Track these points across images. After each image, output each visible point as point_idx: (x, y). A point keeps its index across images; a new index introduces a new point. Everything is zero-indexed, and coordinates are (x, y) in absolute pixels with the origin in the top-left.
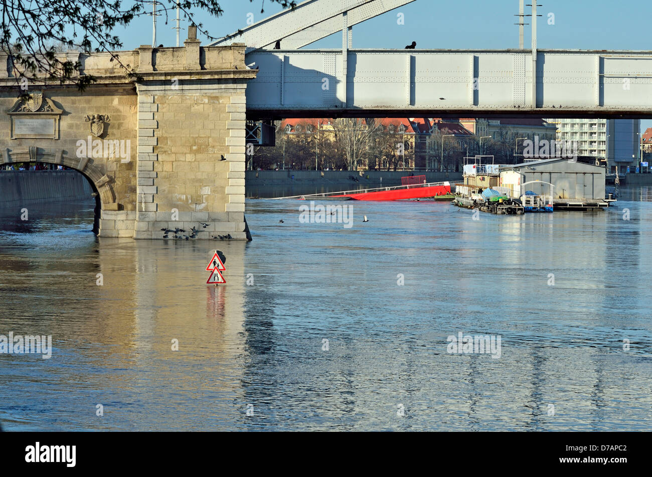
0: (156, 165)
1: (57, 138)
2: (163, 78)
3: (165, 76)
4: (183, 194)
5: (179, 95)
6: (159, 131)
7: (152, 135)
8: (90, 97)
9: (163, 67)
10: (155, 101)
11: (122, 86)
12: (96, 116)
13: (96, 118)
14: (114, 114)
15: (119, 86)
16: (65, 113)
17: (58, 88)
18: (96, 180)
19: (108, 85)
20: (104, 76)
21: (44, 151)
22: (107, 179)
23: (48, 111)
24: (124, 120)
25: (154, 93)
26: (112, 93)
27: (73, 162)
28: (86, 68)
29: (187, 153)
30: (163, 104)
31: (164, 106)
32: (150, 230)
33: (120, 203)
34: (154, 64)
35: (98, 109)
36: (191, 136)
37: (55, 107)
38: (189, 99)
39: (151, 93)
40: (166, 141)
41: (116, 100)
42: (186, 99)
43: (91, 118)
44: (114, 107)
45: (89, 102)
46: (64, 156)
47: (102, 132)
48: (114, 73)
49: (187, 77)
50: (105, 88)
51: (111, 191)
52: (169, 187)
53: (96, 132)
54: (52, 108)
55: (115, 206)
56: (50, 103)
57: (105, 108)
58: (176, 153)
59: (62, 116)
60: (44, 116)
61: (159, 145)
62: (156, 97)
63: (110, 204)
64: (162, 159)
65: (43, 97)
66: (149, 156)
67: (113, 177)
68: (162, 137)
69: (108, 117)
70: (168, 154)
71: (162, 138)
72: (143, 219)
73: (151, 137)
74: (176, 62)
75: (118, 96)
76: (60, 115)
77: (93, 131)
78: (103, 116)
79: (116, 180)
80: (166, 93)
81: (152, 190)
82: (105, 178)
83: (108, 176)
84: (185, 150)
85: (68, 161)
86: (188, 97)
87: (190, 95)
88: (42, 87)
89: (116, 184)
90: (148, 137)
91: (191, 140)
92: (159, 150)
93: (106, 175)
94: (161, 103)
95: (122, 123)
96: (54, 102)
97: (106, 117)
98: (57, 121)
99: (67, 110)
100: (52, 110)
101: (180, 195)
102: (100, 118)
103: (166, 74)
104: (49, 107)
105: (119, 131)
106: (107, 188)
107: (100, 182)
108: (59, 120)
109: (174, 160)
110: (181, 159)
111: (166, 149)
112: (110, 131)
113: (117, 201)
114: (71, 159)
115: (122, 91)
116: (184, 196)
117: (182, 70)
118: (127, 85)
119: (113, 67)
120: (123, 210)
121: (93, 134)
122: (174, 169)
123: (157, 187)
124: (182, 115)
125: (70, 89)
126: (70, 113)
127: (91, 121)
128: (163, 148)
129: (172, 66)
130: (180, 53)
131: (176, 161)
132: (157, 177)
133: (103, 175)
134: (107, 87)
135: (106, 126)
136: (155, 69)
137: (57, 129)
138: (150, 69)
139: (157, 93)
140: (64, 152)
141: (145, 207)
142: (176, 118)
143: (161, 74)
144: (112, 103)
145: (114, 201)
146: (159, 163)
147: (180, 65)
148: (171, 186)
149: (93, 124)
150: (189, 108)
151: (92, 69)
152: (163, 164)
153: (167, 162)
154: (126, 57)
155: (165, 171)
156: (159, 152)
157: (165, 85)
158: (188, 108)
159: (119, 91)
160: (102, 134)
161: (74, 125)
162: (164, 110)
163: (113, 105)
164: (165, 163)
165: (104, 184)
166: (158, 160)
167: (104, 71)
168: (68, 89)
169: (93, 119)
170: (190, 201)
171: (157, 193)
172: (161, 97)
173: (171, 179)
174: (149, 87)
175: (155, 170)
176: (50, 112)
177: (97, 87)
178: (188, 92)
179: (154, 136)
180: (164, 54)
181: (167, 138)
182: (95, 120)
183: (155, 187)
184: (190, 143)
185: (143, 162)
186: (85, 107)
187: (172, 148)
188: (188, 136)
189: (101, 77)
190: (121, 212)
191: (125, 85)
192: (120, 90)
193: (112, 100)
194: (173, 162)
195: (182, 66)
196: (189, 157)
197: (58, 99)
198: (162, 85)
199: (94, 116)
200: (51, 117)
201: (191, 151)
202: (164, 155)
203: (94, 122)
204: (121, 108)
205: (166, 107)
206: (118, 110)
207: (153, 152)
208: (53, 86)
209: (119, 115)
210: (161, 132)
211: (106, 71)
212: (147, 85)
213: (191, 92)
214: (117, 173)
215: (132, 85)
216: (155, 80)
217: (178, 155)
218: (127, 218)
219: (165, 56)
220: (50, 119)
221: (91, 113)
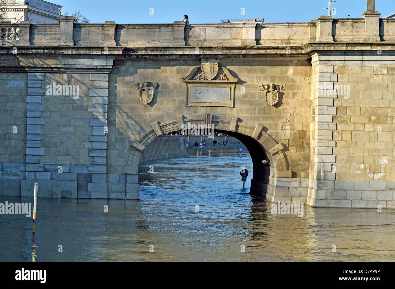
0: (335, 134)
1: (232, 106)
2: (344, 48)
3: (346, 46)
4: (362, 164)
5: (358, 65)
6: (339, 101)
7: (332, 105)
8: (265, 67)
9: (343, 38)
10: (335, 71)
11: (298, 57)
12: (271, 85)
13: (271, 88)
14: (289, 84)
15: (295, 57)
16: (240, 82)
17: (235, 57)
18: (270, 148)
19: (284, 56)
20: (280, 46)
21: (219, 118)
22: (282, 147)
23: (223, 79)
24: (298, 90)
25: (334, 63)
26: (287, 64)
27: (248, 130)
28: (262, 38)
29: (367, 123)
30: (343, 74)
31: (344, 76)
32: (328, 198)
33: (293, 171)
34: (333, 35)
35: (273, 78)
36: (370, 106)
37: (231, 76)
38: (368, 70)
39: (331, 63)
40: (345, 111)
41: (291, 70)
42: (366, 70)
43: (266, 87)
44: (288, 77)
45: (263, 72)
46: (239, 124)
47: (277, 101)
48: (290, 43)
49: (368, 48)
50: (281, 58)
51: (285, 158)
52: (348, 156)
53: (271, 101)
54: (228, 77)
55: (289, 174)
56: (226, 72)
57: (280, 78)
58: (355, 123)
59: (237, 85)
60: (220, 85)
61: (338, 115)
62: (336, 67)
63: (283, 171)
64: (341, 128)
65: (219, 66)
66: (328, 125)
67: (287, 145)
68: (342, 106)
69: (283, 87)
70: (348, 123)
71: (342, 108)
72: (322, 187)
73: (330, 106)
74: (355, 33)
75: (293, 67)
76: (236, 84)
77: (268, 100)
78: (278, 85)
79: (289, 148)
80: (346, 63)
81: (332, 159)
82: (279, 146)
83: (282, 144)
84: (364, 120)
85: (243, 129)
86: (367, 68)
87: (370, 65)
88: (219, 56)
89: (289, 152)
90: (328, 106)
91: (370, 110)
92: (338, 119)
93: (280, 143)
94: (340, 74)
95: (297, 93)
96: (230, 71)
97: (281, 87)
98: (233, 90)
99: (242, 79)
100: (228, 79)
101: (358, 165)
102: (275, 87)
103: (347, 45)
104: (225, 75)
105: (294, 100)
106: (281, 156)
107: (274, 150)
108: (235, 89)
109: (353, 130)
110: (360, 129)
111: (345, 119)
112: (284, 100)
113: (290, 168)
114: (246, 127)
115: (296, 62)
116: (363, 165)
117: (361, 41)
118: (303, 56)
119: (289, 38)
120: (296, 177)
121: (268, 103)
122: (353, 138)
123: (336, 157)
124: (361, 85)
125: (247, 58)
126: (245, 82)
127: (266, 91)
128: (342, 117)
129: (352, 37)
130: (360, 25)
131: (355, 130)
132: (336, 146)
133: (278, 143)
134: (282, 57)
135: (281, 95)
136: (335, 40)
137: (232, 97)
138: (330, 39)
139: (337, 63)
140: (239, 120)
141: (324, 175)
142: (356, 88)
143: (342, 45)
144: (287, 73)
145: (288, 169)
146: (339, 133)
147: (359, 36)
148: (350, 155)
149: (268, 93)
150: (369, 78)
151: (268, 40)
152: (342, 134)
153: (346, 131)
154: (302, 28)
155: (344, 141)
156: (338, 121)
157: (345, 55)
158: (367, 78)
159: (294, 62)
160: (277, 103)
161: (250, 94)
162: (344, 80)
163: (287, 75)
164: (344, 132)
165: (279, 152)
166: (337, 129)
167: (280, 42)
168: (244, 58)
169: (268, 89)
170: (368, 171)
171: (336, 162)
172: (341, 67)
173: (350, 148)
174: (329, 57)
175: (334, 139)
176: (226, 81)
177: (273, 57)
178: (367, 62)
179: (333, 106)
180: (344, 25)
181: (346, 108)
182: (269, 90)
183: (334, 156)
184: (369, 113)
185: (322, 131)
186: (261, 76)
187: (351, 117)
188: (368, 106)
189: (278, 47)
190: (294, 179)
191: (301, 56)
192: (295, 60)
193: (287, 71)
194: (352, 131)
195: (361, 37)
196: (368, 127)
197: (234, 68)
198: (342, 55)
199: (269, 86)
200: (226, 85)
201: (370, 121)
202: (343, 124)
203: (269, 92)
204: (296, 78)
205: (345, 77)
206: (292, 81)
207: (333, 122)
208: (230, 56)
209: (293, 85)
210: (340, 102)
211: (282, 41)
212: (327, 55)
213: (370, 63)
214: (291, 141)
215: (307, 56)
216: (336, 51)
217: (357, 125)
218: (300, 185)
219: (345, 27)
220: (225, 87)
221: (266, 83)
